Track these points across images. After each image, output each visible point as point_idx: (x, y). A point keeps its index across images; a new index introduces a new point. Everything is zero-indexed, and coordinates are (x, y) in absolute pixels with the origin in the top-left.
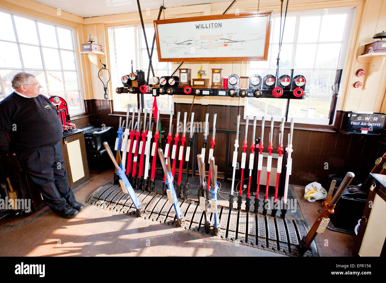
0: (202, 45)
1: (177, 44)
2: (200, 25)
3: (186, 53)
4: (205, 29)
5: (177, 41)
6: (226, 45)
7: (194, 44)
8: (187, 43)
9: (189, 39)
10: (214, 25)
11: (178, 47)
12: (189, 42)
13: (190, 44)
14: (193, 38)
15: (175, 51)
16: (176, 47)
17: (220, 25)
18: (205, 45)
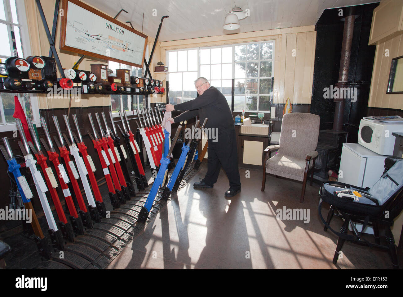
0: (108, 44)
1: (87, 35)
2: (110, 25)
3: (93, 48)
4: (113, 31)
5: (87, 31)
6: (124, 50)
7: (103, 41)
8: (97, 37)
9: (99, 34)
10: (119, 30)
11: (87, 39)
12: (99, 37)
13: (99, 39)
14: (102, 35)
15: (83, 42)
16: (86, 38)
17: (123, 32)
18: (111, 45)
